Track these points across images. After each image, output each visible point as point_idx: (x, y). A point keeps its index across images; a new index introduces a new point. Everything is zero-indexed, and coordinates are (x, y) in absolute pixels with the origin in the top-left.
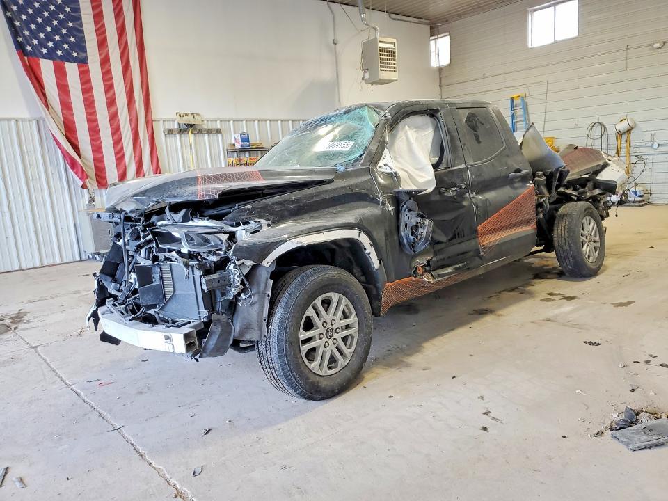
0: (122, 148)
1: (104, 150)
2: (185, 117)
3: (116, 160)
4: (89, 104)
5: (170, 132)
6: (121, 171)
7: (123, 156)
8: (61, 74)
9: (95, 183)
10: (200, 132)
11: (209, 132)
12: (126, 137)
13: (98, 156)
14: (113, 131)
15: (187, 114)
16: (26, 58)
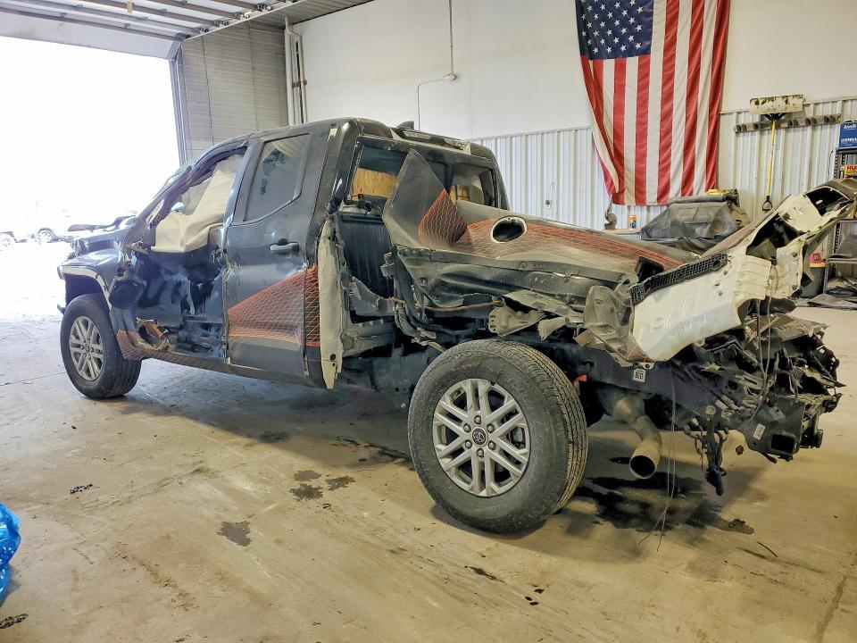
0: (669, 156)
1: (648, 159)
2: (769, 104)
3: (660, 170)
4: (643, 103)
5: (741, 129)
6: (663, 184)
7: (668, 167)
8: (620, 71)
9: (633, 199)
10: (793, 124)
11: (812, 122)
12: (677, 140)
13: (641, 166)
14: (662, 134)
15: (772, 99)
16: (591, 62)
